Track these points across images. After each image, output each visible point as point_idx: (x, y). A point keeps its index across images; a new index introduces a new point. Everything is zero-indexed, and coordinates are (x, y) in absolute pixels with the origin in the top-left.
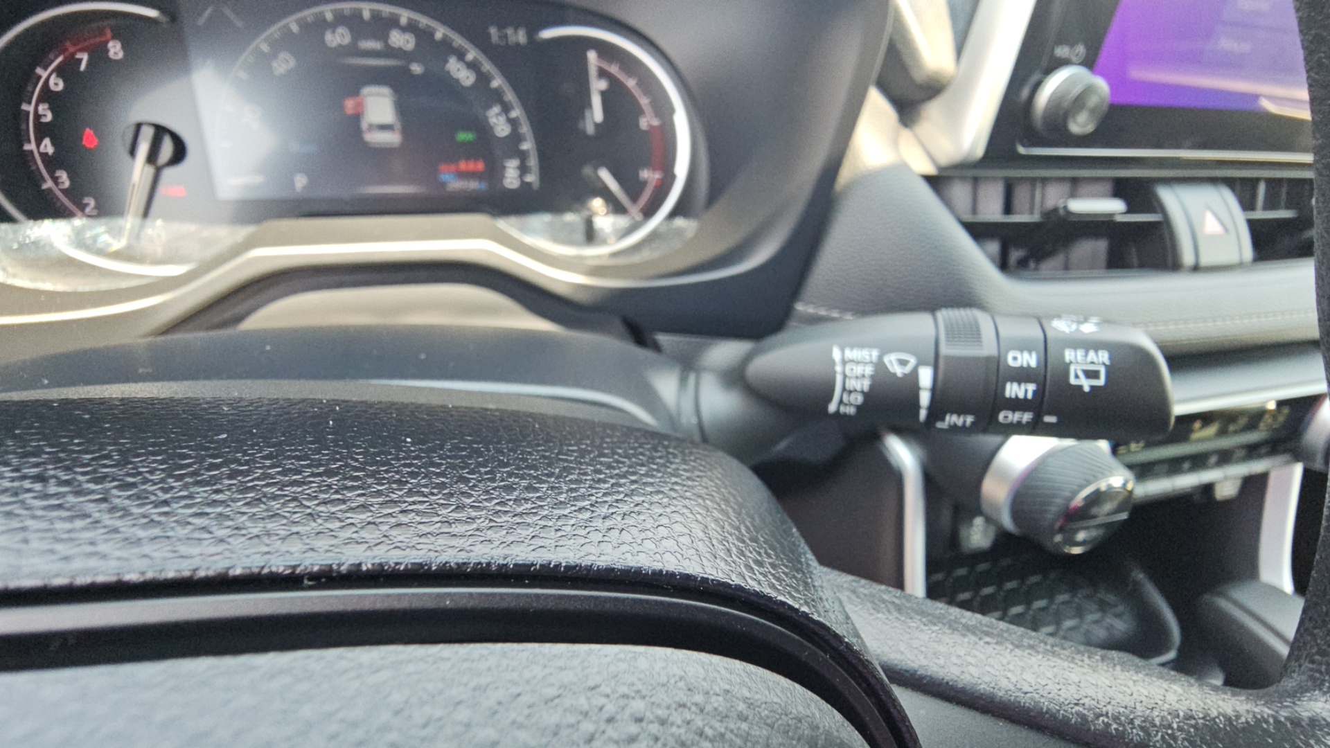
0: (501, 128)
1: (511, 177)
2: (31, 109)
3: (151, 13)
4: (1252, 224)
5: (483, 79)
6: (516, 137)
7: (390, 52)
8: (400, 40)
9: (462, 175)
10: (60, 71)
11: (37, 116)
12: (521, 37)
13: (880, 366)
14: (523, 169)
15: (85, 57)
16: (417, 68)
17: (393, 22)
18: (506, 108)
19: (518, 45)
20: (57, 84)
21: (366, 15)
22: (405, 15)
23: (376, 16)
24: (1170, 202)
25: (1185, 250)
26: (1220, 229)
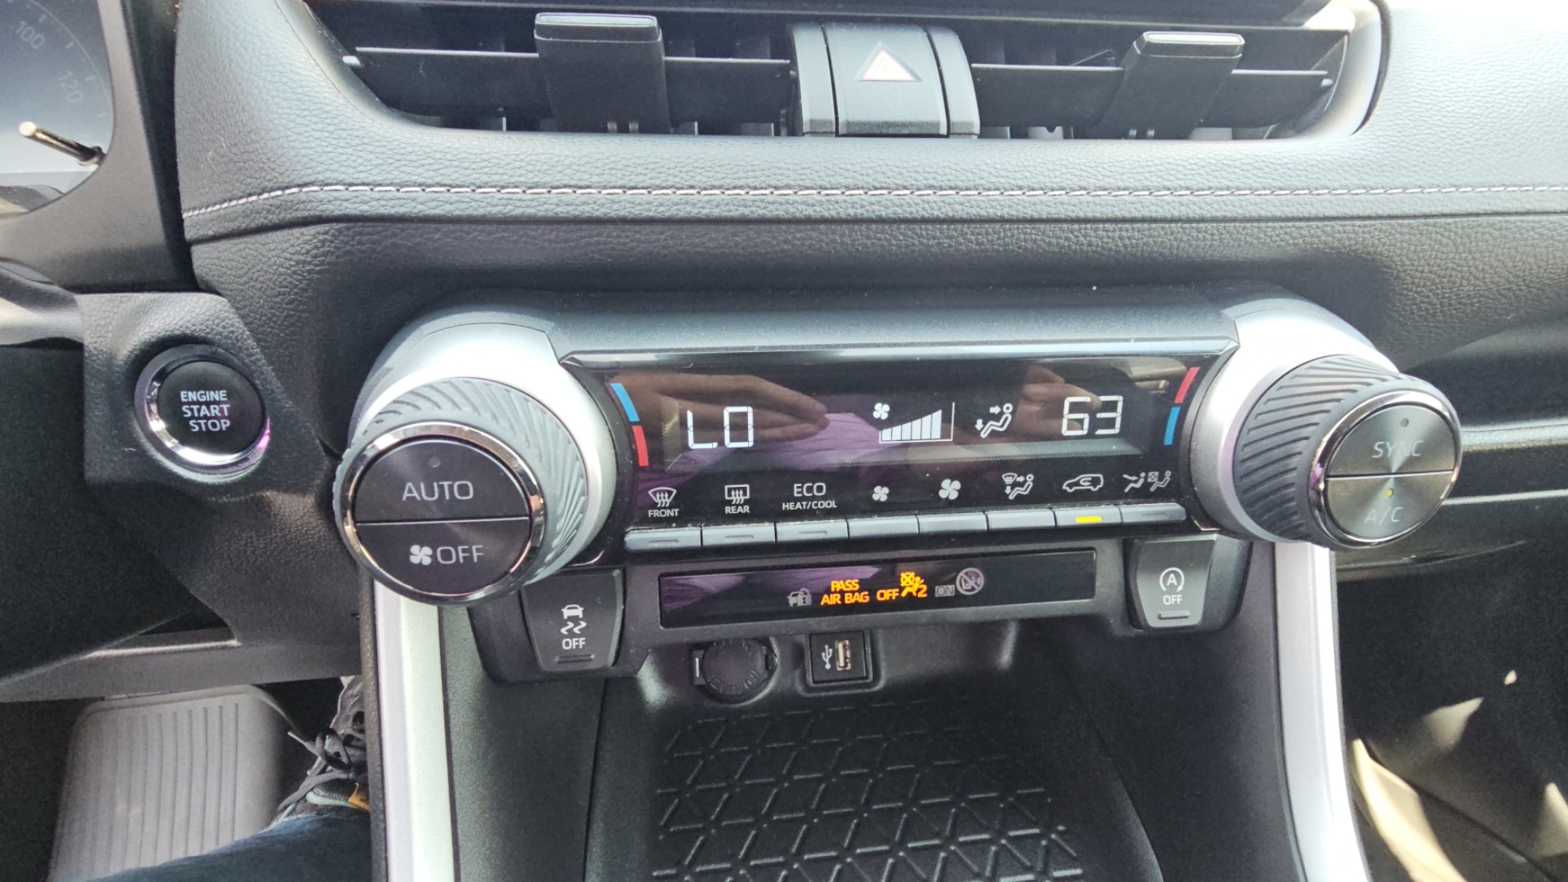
4: (974, 74)
24: (808, 46)
25: (813, 104)
26: (906, 76)
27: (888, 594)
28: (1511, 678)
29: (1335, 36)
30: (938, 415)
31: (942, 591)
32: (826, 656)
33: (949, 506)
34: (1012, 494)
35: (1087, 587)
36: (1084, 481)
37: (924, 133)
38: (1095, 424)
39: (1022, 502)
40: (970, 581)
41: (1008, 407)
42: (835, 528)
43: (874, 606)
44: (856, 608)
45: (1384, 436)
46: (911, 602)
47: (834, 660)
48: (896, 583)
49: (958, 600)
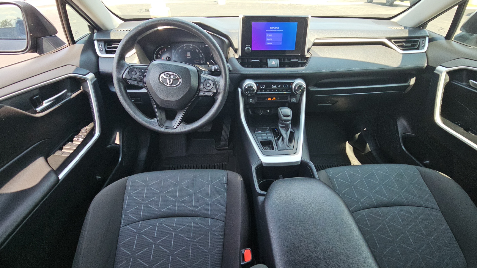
0: (201, 56)
1: (202, 61)
2: (158, 55)
3: (169, 46)
4: (280, 62)
5: (199, 51)
6: (203, 57)
7: (190, 49)
8: (191, 47)
9: (197, 61)
10: (161, 52)
11: (159, 56)
12: (203, 46)
13: (215, 67)
14: (203, 61)
15: (163, 51)
16: (192, 50)
17: (190, 46)
18: (202, 54)
19: (203, 47)
20: (161, 53)
21: (188, 45)
22: (192, 45)
23: (189, 45)
24: (268, 60)
25: (269, 65)
26: (275, 63)
27: (272, 99)
28: (365, 129)
29: (308, 58)
30: (276, 86)
31: (277, 99)
32: (267, 111)
33: (276, 92)
34: (280, 91)
35: (287, 99)
36: (285, 90)
37: (276, 67)
38: (286, 87)
39: (281, 91)
40: (278, 98)
41: (280, 85)
42: (269, 93)
43: (271, 100)
44: (270, 100)
45: (301, 87)
46: (274, 100)
47: (268, 111)
48: (273, 98)
49: (278, 100)
